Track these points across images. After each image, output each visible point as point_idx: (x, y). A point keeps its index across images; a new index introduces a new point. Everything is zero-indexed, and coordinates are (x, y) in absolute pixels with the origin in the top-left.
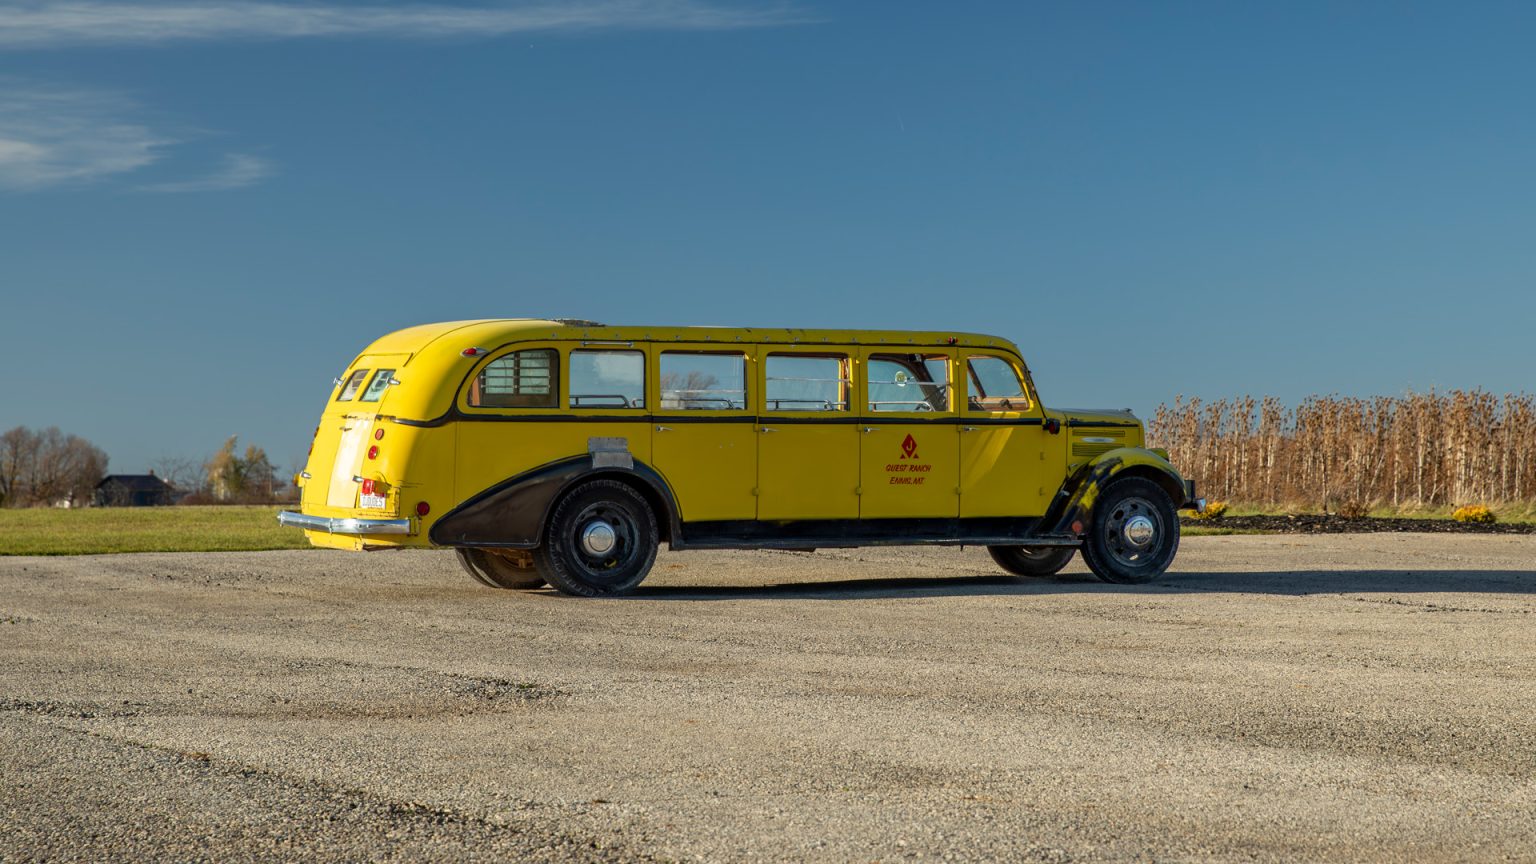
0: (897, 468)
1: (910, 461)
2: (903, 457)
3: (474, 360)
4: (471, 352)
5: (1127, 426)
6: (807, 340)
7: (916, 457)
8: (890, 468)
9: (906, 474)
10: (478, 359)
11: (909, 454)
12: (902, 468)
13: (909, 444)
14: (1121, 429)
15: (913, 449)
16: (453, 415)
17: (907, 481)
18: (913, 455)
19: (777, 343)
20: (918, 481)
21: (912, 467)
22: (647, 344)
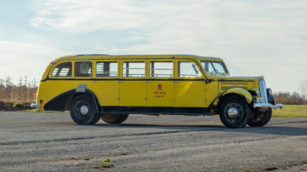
0: (156, 93)
1: (160, 91)
2: (158, 90)
3: (52, 65)
4: (51, 63)
5: (248, 81)
6: (135, 58)
7: (162, 90)
8: (155, 93)
9: (159, 94)
10: (53, 65)
11: (160, 89)
12: (158, 93)
13: (160, 86)
14: (247, 82)
15: (161, 87)
16: (48, 79)
17: (159, 96)
18: (161, 89)
19: (126, 59)
20: (162, 96)
21: (161, 92)
22: (93, 60)
